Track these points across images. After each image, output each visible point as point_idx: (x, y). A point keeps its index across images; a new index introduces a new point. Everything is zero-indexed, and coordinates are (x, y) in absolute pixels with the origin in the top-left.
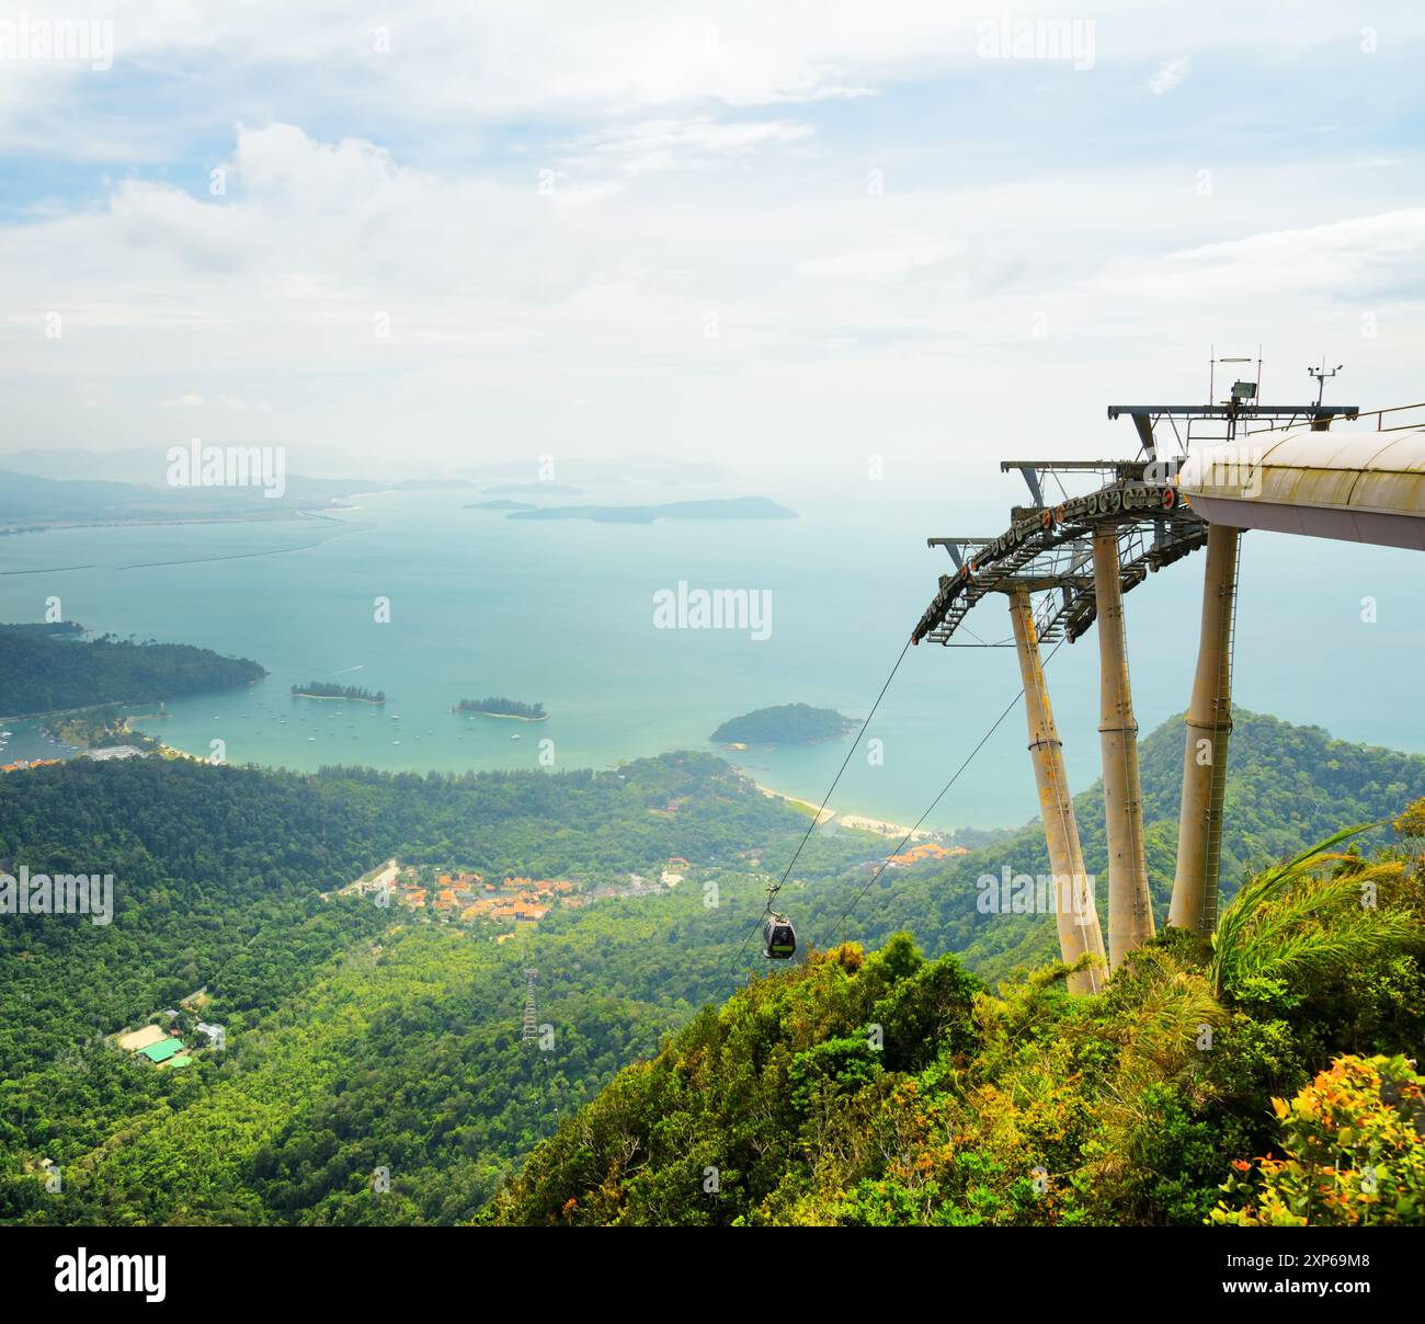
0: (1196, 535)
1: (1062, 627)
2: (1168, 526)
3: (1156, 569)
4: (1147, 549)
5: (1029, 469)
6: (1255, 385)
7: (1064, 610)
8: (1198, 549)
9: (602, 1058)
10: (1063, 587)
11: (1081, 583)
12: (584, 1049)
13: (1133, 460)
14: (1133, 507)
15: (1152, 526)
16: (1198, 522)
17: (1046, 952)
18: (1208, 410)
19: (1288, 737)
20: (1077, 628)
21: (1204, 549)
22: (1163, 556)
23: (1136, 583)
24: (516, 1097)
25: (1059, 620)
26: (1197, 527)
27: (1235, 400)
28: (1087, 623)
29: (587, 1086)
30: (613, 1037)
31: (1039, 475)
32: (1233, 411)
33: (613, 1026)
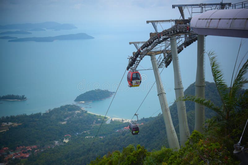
0: (195, 38)
1: (164, 63)
2: (188, 36)
3: (185, 47)
4: (183, 42)
5: (153, 22)
7: (164, 59)
8: (195, 41)
10: (164, 53)
11: (168, 52)
13: (179, 19)
14: (179, 31)
15: (184, 36)
16: (195, 35)
20: (168, 64)
21: (197, 41)
22: (187, 44)
23: (181, 51)
28: (170, 62)
31: (156, 24)
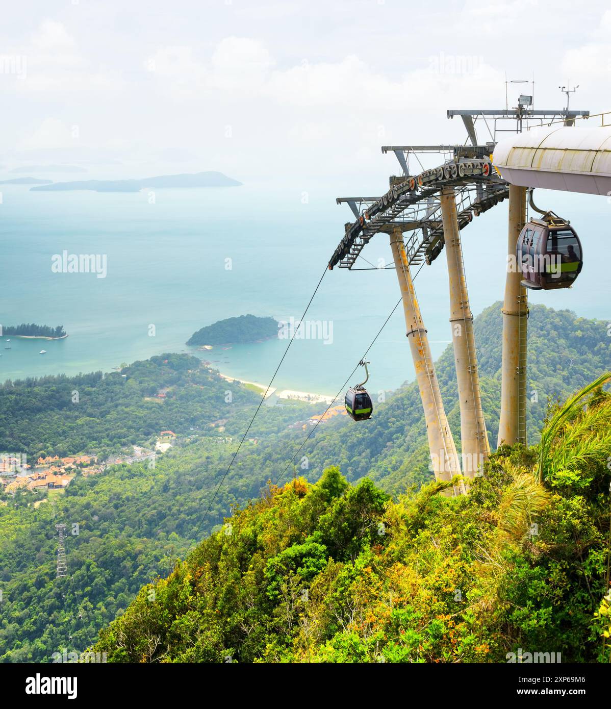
0: (501, 192)
1: (423, 254)
2: (484, 187)
3: (478, 214)
4: (473, 202)
5: (399, 151)
6: (531, 97)
7: (424, 243)
8: (502, 201)
9: (117, 584)
10: (423, 228)
11: (433, 225)
12: (103, 579)
13: (463, 145)
14: (465, 175)
15: (475, 187)
16: (504, 184)
17: (416, 471)
18: (505, 112)
19: (553, 318)
20: (433, 255)
22: (483, 206)
23: (466, 223)
24: (53, 622)
25: (421, 249)
26: (501, 187)
27: (521, 106)
28: (438, 251)
29: (107, 605)
30: (125, 567)
31: (405, 155)
32: (520, 113)
33: (124, 559)
